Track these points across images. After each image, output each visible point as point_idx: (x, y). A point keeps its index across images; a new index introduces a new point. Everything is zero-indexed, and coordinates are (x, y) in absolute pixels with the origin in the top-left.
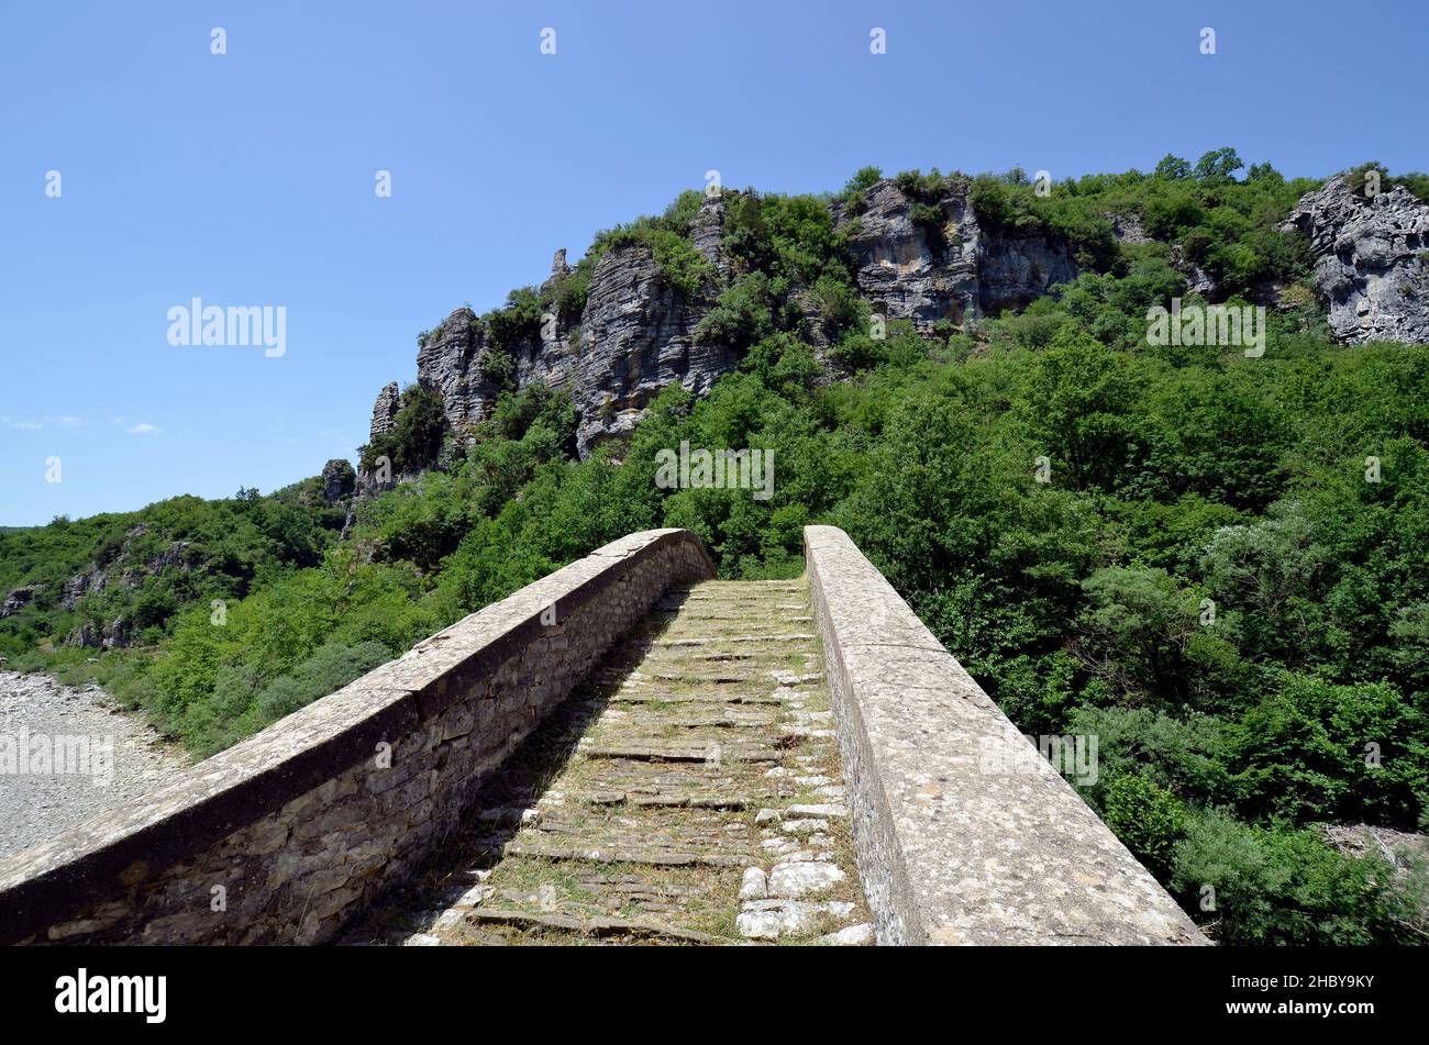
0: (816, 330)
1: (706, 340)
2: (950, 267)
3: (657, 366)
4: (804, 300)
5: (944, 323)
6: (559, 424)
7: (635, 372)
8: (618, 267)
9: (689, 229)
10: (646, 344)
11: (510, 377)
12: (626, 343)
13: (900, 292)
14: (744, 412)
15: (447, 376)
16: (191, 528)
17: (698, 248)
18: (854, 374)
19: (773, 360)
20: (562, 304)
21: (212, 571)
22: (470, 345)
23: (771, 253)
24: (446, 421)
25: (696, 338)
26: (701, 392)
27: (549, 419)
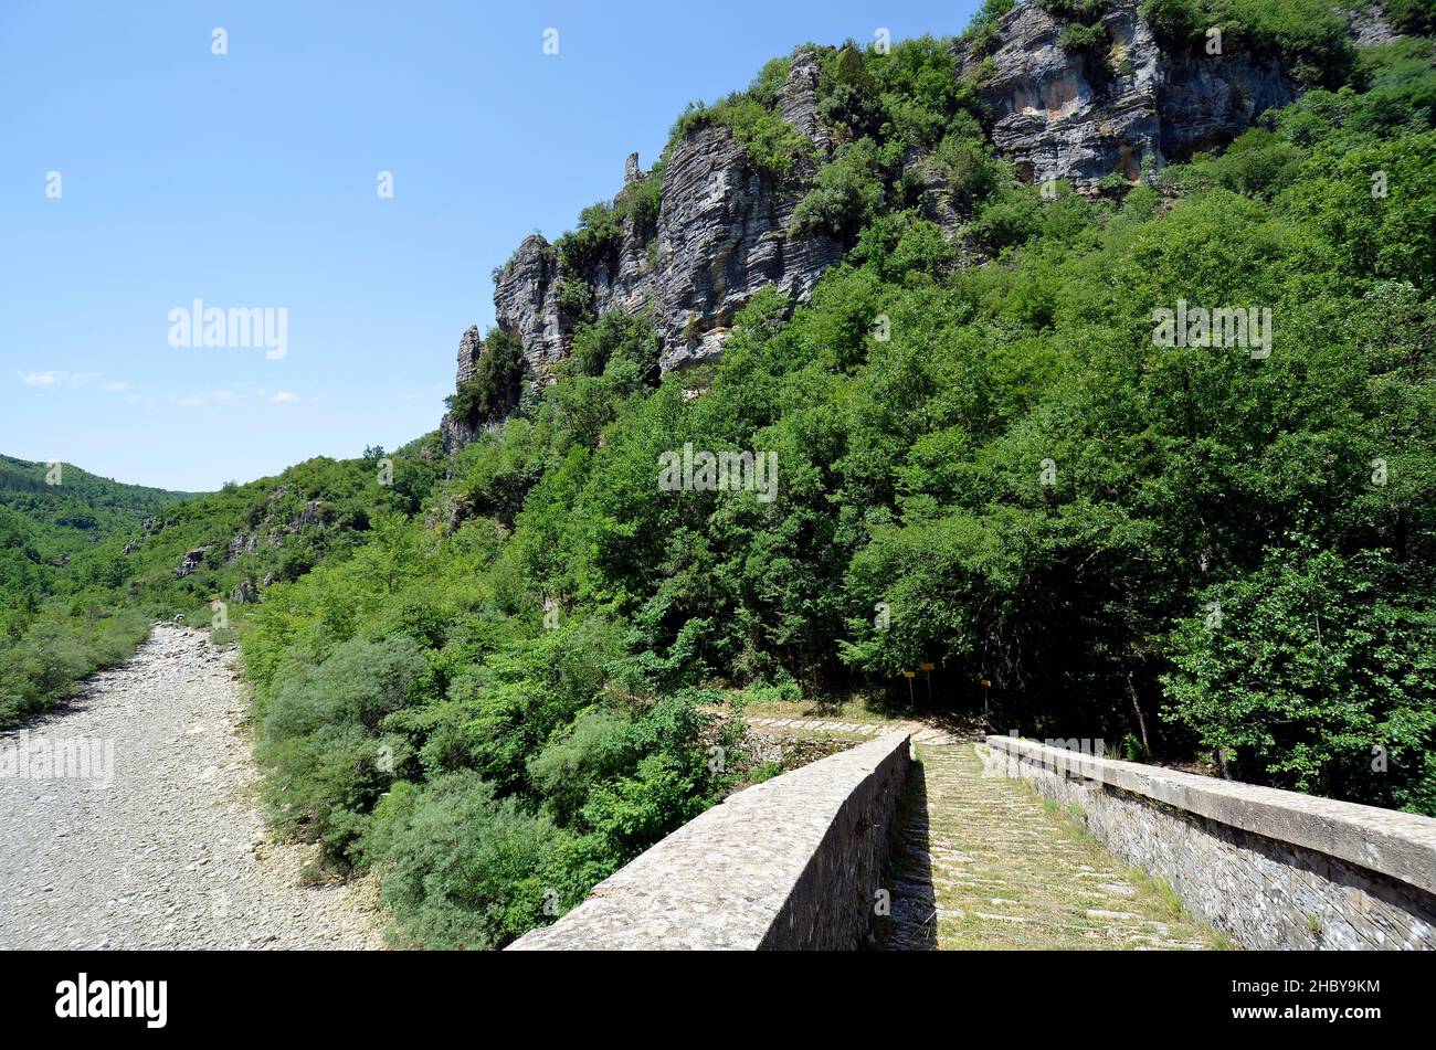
0: (943, 205)
1: (804, 232)
2: (1119, 104)
3: (745, 272)
4: (925, 168)
5: (1112, 180)
6: (642, 356)
7: (721, 282)
8: (694, 155)
9: (776, 100)
10: (731, 246)
11: (588, 307)
12: (708, 248)
13: (1051, 145)
14: (856, 313)
15: (523, 313)
16: (323, 488)
17: (787, 121)
18: (996, 255)
19: (890, 246)
20: (636, 215)
21: (344, 527)
22: (543, 276)
23: (881, 113)
24: (526, 363)
25: (790, 232)
26: (801, 298)
27: (630, 349)
